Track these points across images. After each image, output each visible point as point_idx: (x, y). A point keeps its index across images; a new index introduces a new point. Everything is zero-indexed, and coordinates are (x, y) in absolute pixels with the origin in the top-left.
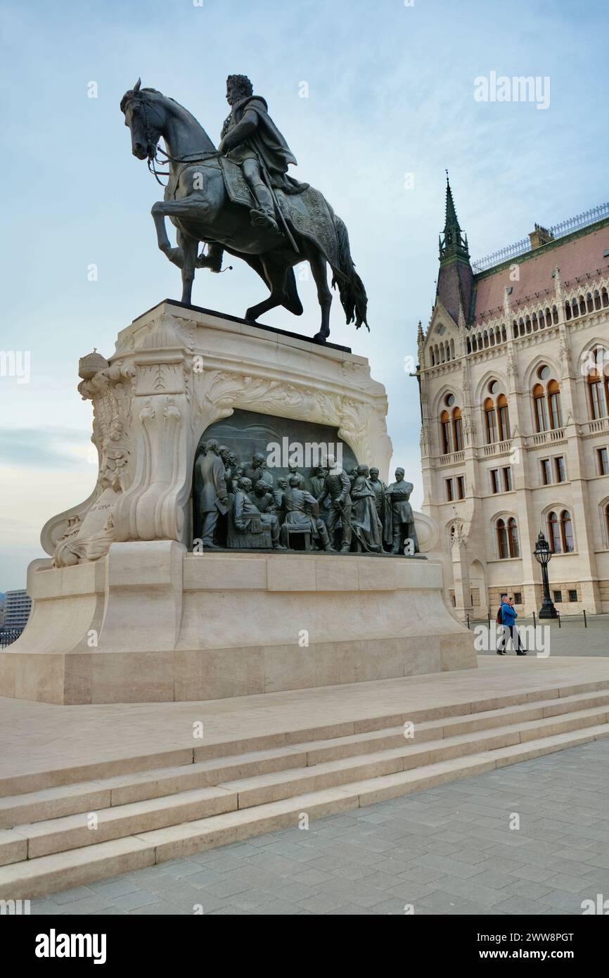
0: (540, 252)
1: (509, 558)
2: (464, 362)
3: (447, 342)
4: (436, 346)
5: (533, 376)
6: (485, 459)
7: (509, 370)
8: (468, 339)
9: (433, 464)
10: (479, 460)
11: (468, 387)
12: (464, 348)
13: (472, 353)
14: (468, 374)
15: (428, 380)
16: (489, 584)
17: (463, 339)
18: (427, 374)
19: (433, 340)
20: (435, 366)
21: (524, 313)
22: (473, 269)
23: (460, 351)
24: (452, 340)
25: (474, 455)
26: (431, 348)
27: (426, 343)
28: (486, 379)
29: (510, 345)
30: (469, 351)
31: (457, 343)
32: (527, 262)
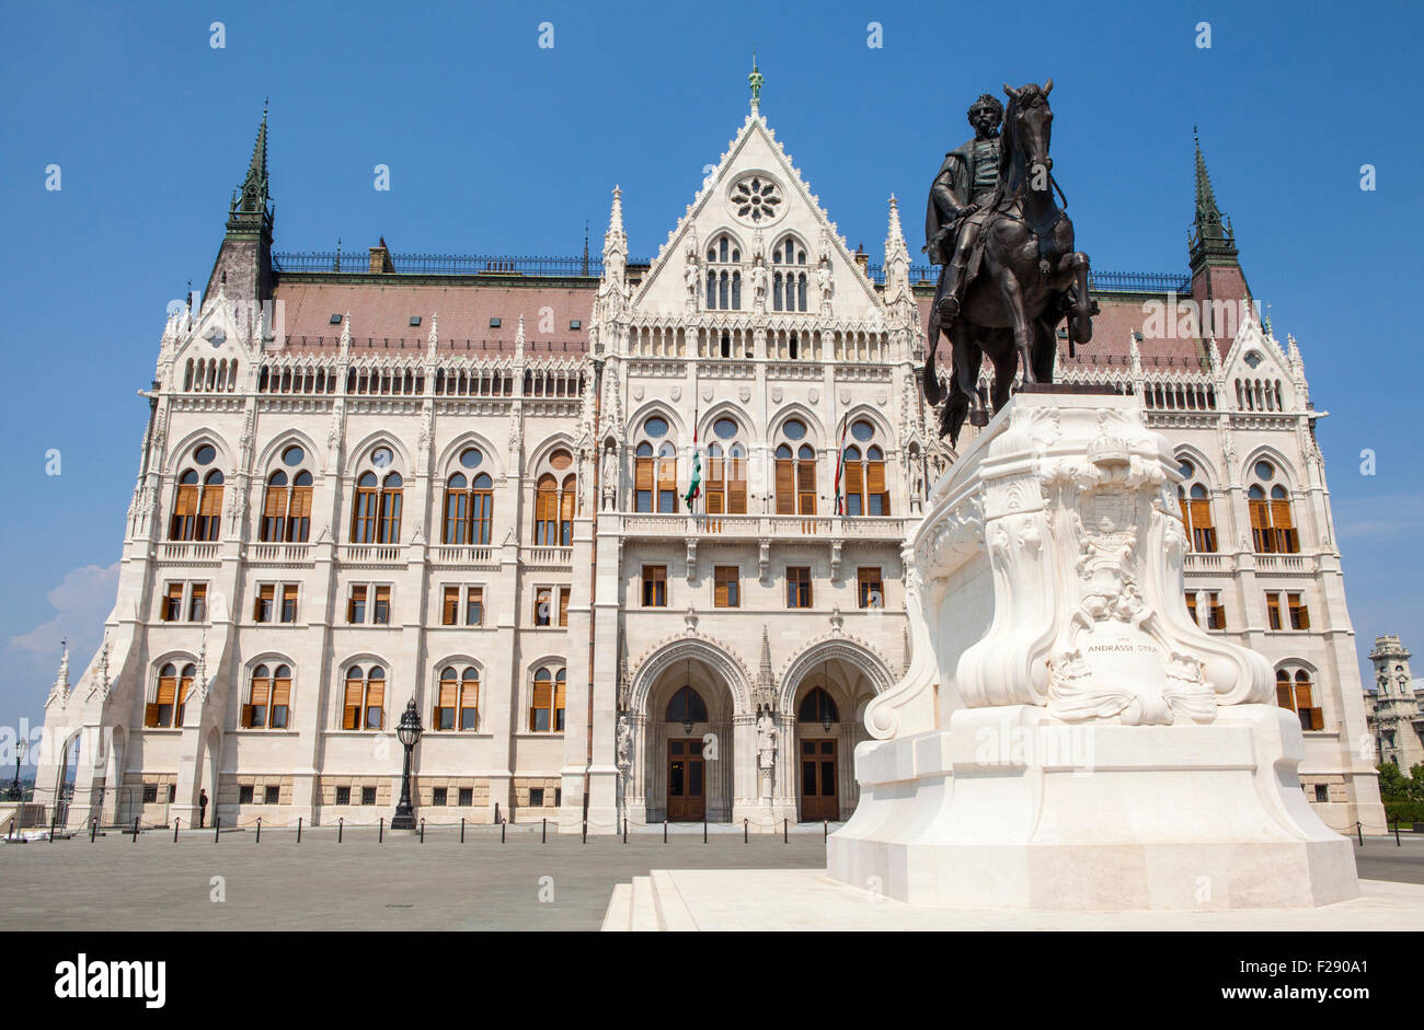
0: (390, 281)
1: (267, 729)
2: (250, 403)
3: (224, 362)
4: (202, 362)
5: (364, 458)
6: (256, 565)
7: (332, 439)
8: (265, 369)
9: (153, 553)
10: (244, 565)
11: (249, 445)
12: (255, 380)
13: (268, 392)
14: (253, 423)
15: (169, 413)
16: (222, 768)
17: (257, 366)
18: (172, 400)
19: (197, 348)
20: (192, 392)
21: (369, 362)
22: (273, 263)
23: (247, 384)
24: (235, 363)
25: (240, 555)
26: (190, 362)
27: (182, 350)
28: (283, 440)
29: (339, 402)
30: (262, 386)
31: (243, 369)
32: (367, 286)
